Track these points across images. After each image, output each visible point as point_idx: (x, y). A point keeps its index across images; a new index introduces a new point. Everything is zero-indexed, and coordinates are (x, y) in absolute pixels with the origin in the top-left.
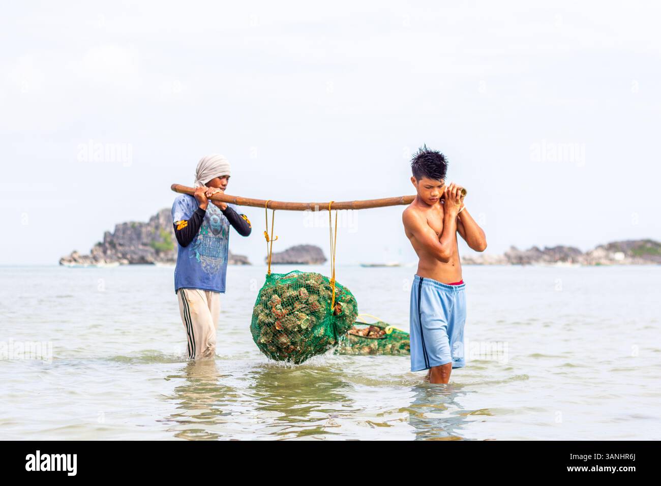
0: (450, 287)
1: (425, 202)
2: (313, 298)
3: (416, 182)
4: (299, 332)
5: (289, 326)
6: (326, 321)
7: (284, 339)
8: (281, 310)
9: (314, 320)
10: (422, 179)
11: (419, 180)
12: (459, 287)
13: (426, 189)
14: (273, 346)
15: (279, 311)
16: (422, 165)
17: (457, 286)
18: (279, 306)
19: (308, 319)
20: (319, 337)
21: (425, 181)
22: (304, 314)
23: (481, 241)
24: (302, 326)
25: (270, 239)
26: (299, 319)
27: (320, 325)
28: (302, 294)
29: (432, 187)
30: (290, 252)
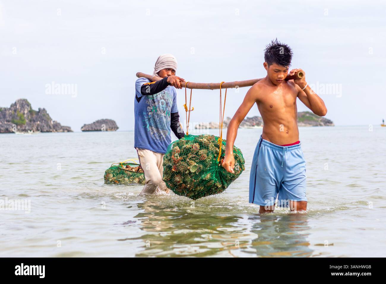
0: (282, 147)
1: (273, 82)
2: (203, 152)
3: (267, 67)
4: (189, 175)
5: (181, 169)
6: (212, 169)
7: (177, 179)
8: (177, 157)
9: (201, 167)
10: (272, 65)
11: (270, 65)
12: (288, 148)
13: (275, 72)
14: (171, 183)
15: (176, 158)
16: (274, 54)
17: (287, 147)
18: (176, 154)
19: (195, 166)
20: (205, 180)
21: (274, 66)
22: (193, 162)
23: (323, 109)
24: (191, 170)
25: (188, 110)
26: (189, 165)
27: (206, 172)
28: (194, 148)
29: (279, 71)
30: (96, 124)
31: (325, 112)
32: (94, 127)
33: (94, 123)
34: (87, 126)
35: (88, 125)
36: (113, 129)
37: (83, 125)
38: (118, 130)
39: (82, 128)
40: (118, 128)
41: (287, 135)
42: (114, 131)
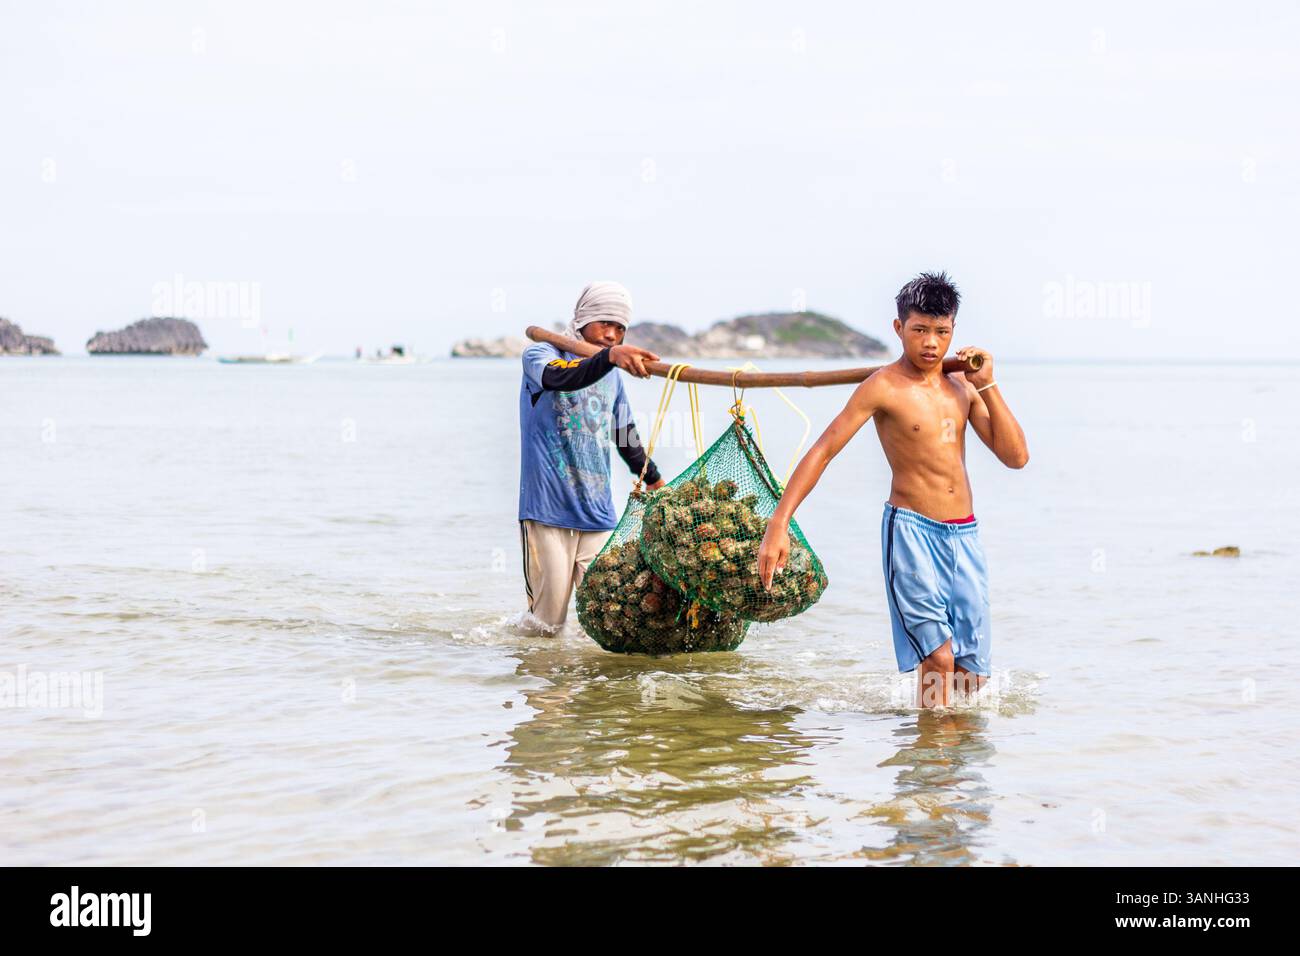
0: (941, 529)
17: (957, 525)
23: (1020, 451)
30: (135, 331)
31: (1022, 460)
32: (128, 342)
33: (129, 328)
34: (106, 339)
35: (109, 335)
36: (191, 349)
37: (92, 334)
38: (205, 353)
39: (90, 342)
40: (204, 346)
41: (952, 496)
42: (194, 356)
